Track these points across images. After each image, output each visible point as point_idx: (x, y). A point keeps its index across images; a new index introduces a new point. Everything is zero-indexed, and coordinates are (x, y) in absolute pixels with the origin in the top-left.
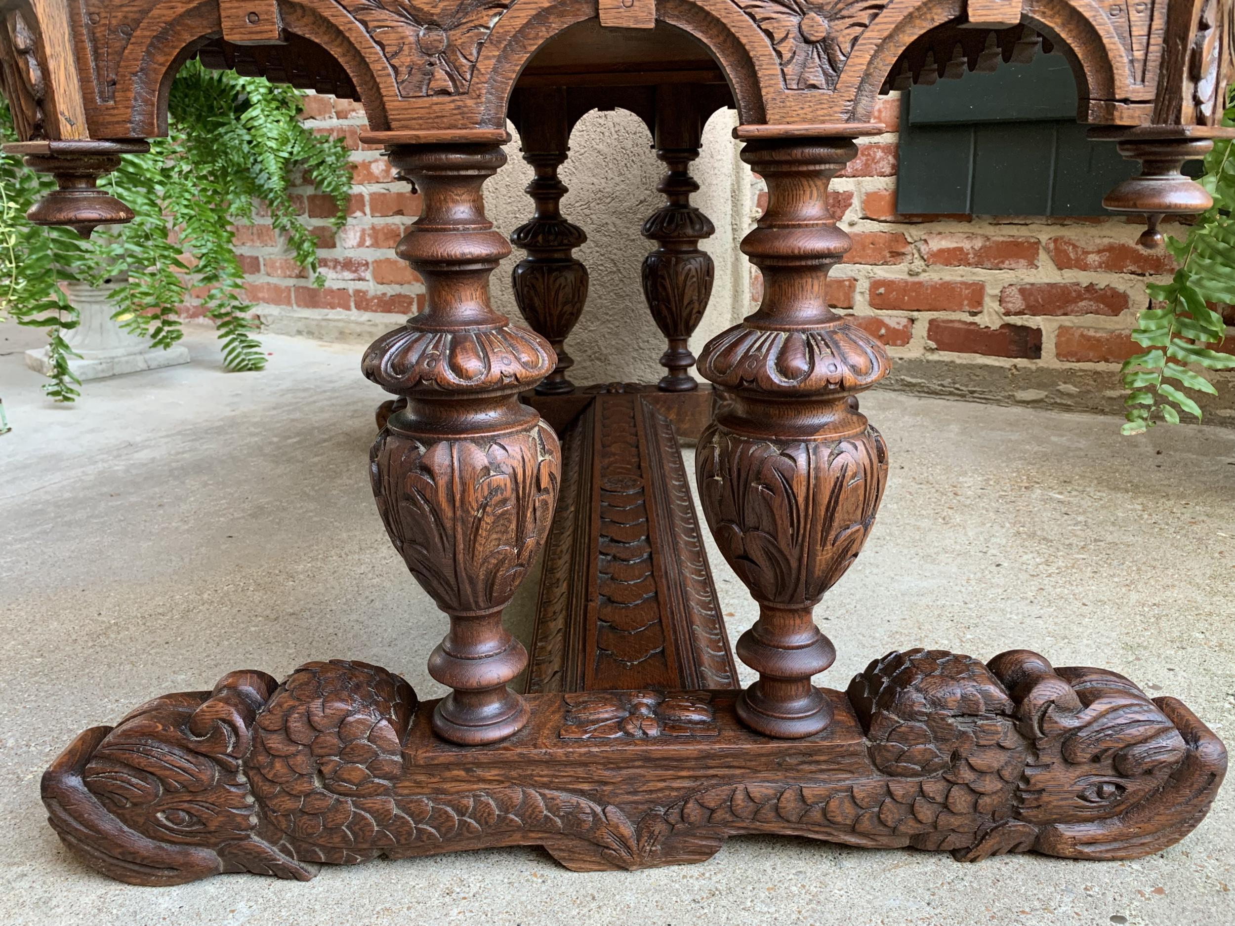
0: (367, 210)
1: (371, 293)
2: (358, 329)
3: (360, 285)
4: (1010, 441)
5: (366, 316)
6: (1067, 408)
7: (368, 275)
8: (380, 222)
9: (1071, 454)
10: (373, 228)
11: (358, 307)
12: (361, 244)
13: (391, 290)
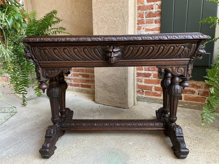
0: (73, 71)
1: (73, 83)
2: (70, 89)
3: (71, 82)
4: (179, 115)
5: (72, 87)
6: (186, 108)
7: (72, 81)
8: (75, 73)
9: (189, 118)
10: (74, 74)
11: (71, 86)
12: (71, 76)
13: (76, 83)
